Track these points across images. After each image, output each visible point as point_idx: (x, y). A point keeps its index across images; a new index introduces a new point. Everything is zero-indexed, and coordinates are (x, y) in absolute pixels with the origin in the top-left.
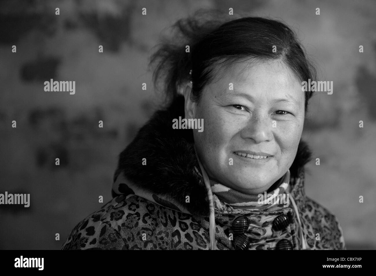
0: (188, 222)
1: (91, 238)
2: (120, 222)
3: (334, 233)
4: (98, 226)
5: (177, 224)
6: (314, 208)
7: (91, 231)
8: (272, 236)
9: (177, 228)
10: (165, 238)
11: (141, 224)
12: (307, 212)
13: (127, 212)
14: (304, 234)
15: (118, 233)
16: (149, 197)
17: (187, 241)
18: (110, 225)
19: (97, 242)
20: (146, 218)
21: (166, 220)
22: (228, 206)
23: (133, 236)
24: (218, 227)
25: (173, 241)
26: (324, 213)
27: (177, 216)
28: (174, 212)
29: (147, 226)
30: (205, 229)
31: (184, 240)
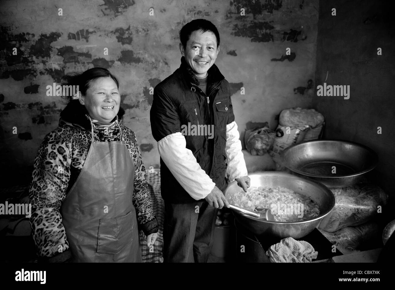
0: (84, 132)
1: (51, 138)
2: (61, 133)
3: (133, 137)
4: (54, 134)
5: (81, 133)
6: (127, 129)
7: (51, 136)
8: (113, 137)
9: (81, 134)
10: (77, 137)
11: (68, 133)
12: (124, 130)
13: (63, 129)
14: (123, 137)
15: (60, 136)
16: (71, 125)
17: (84, 138)
18: (58, 134)
19: (53, 139)
20: (70, 131)
21: (77, 131)
22: (97, 127)
23: (66, 137)
24: (95, 133)
25: (79, 138)
26: (130, 131)
27: (80, 130)
28: (79, 129)
29: (70, 133)
30: (90, 134)
31: (83, 137)
